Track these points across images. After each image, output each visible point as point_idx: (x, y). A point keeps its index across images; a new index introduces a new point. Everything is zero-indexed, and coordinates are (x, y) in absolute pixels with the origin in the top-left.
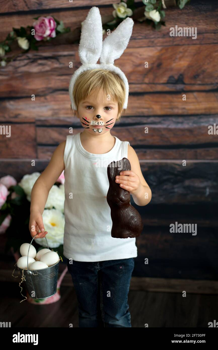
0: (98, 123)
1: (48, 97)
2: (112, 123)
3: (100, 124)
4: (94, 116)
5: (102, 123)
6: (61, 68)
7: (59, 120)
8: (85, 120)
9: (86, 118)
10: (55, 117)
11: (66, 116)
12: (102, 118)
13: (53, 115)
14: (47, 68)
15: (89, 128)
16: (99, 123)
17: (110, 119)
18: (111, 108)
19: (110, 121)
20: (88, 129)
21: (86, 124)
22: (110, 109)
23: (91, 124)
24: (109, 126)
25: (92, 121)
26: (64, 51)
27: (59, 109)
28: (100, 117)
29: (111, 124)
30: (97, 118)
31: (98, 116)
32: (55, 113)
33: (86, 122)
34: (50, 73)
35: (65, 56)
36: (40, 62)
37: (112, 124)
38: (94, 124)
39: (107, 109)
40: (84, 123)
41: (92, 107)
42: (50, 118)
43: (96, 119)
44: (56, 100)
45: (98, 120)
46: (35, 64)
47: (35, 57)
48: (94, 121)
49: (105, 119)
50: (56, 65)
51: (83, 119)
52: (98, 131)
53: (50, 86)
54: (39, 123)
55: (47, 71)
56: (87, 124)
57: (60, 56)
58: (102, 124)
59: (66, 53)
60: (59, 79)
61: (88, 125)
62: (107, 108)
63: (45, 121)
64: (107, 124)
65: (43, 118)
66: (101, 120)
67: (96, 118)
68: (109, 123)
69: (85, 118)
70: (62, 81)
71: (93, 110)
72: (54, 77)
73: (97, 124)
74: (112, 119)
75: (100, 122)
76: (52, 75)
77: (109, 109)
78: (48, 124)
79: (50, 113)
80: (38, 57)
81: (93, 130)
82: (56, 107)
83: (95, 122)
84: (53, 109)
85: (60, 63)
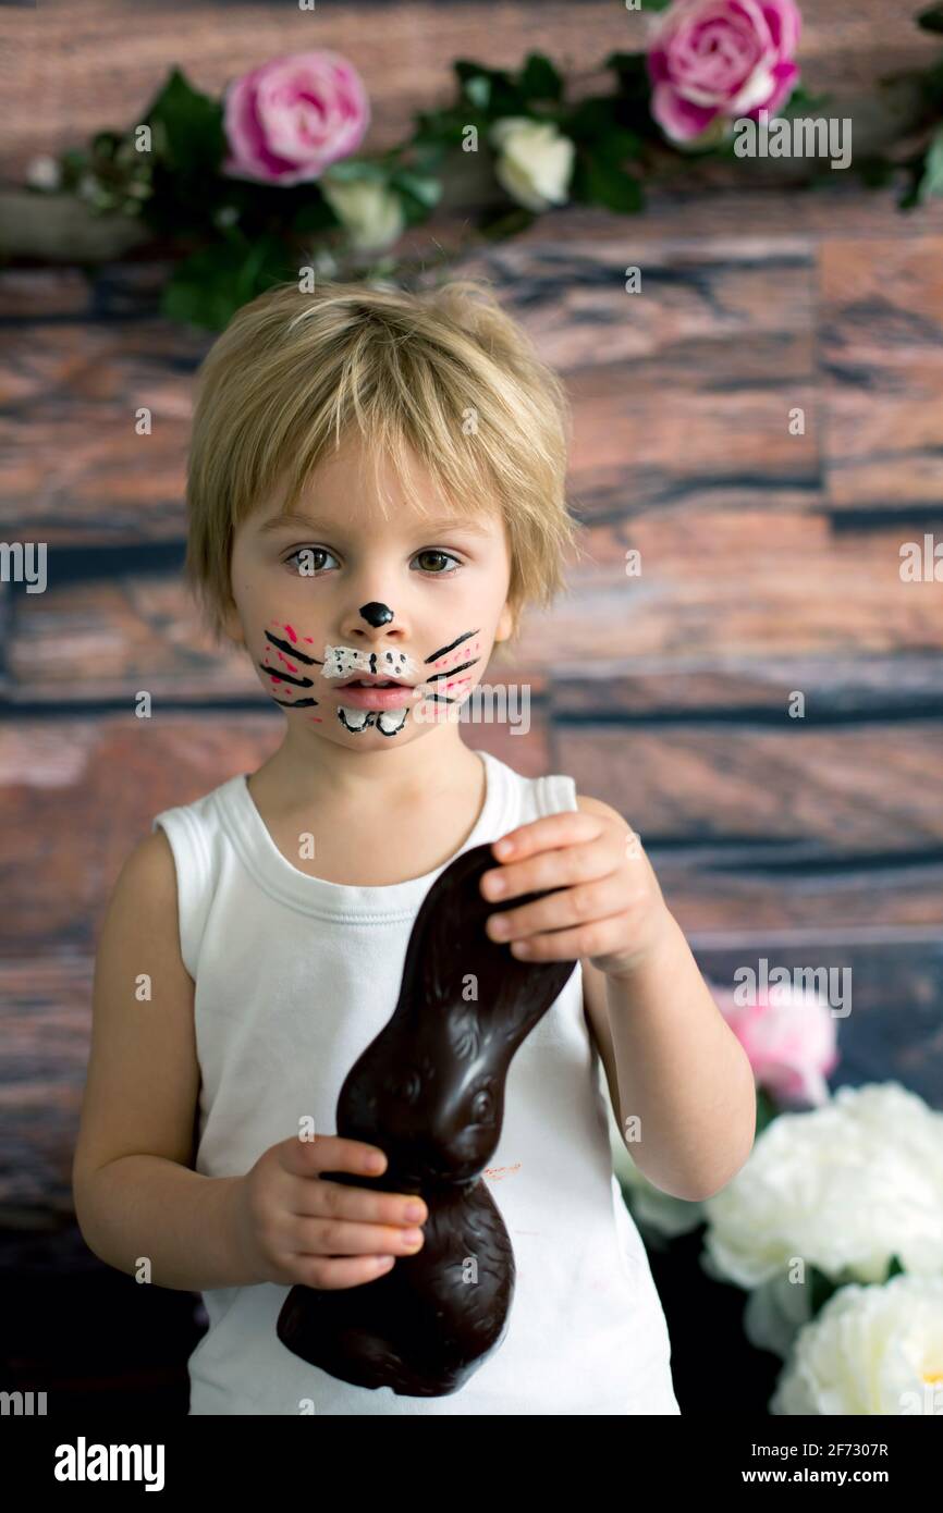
0: (374, 658)
1: (637, 529)
2: (466, 666)
3: (387, 670)
4: (345, 615)
5: (402, 658)
6: (723, 345)
7: (716, 677)
8: (284, 646)
9: (288, 629)
10: (688, 660)
11: (760, 648)
12: (397, 624)
13: (670, 647)
14: (633, 342)
15: (310, 702)
16: (382, 657)
17: (457, 637)
18: (462, 556)
19: (452, 647)
20: (310, 710)
21: (292, 674)
22: (451, 564)
23: (330, 670)
24: (450, 685)
25: (328, 647)
26: (742, 230)
27: (716, 608)
28: (388, 616)
29: (459, 669)
30: (365, 622)
31: (374, 613)
32: (690, 631)
33: (295, 661)
34: (652, 373)
35: (748, 266)
36: (581, 299)
37: (470, 668)
38: (345, 666)
39: (432, 562)
40: (281, 668)
41: (325, 553)
42: (650, 668)
43: (359, 633)
44: (690, 549)
45: (371, 640)
46: (551, 315)
47: (548, 272)
48: (342, 649)
49: (422, 635)
50: (693, 322)
51: (271, 638)
52: (379, 721)
53: (649, 456)
54: (574, 701)
55: (633, 363)
56: (299, 676)
57: (721, 265)
58: (398, 669)
59: (754, 247)
60: (714, 415)
61: (307, 683)
62: (429, 560)
63: (622, 683)
64: (432, 670)
65: (600, 670)
66: (393, 639)
67: (361, 623)
68: (450, 661)
69: (283, 636)
70: (733, 422)
71: (336, 573)
72: (676, 399)
73: (368, 668)
74: (470, 635)
75: (389, 656)
76: (666, 384)
77: (444, 563)
78: (636, 704)
79: (652, 631)
80: (569, 270)
81: (342, 715)
82: (693, 591)
83: (349, 651)
84: (676, 609)
85: (720, 311)
